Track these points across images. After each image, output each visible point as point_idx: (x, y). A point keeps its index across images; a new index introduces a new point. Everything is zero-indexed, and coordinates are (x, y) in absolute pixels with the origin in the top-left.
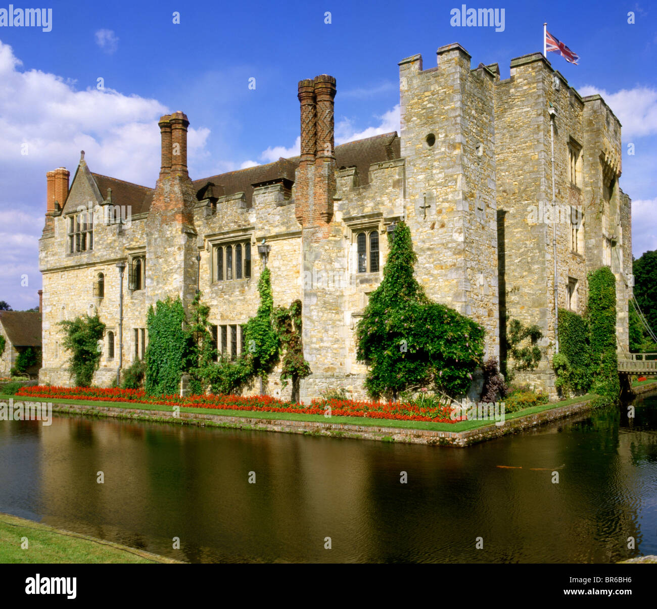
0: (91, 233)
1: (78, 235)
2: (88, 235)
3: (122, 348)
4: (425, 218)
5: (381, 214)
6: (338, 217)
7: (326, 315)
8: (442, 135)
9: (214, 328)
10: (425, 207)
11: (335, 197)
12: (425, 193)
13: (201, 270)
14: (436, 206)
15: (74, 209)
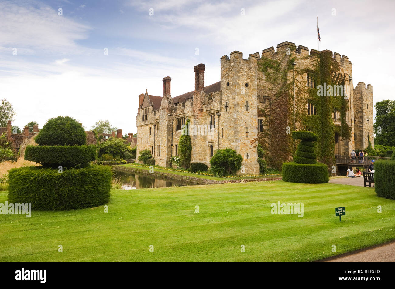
0: (148, 114)
1: (145, 115)
2: (147, 115)
3: (154, 151)
4: (226, 111)
5: (215, 109)
6: (205, 110)
7: (200, 142)
8: (231, 82)
9: (176, 145)
10: (226, 107)
11: (203, 104)
12: (226, 102)
13: (173, 127)
14: (230, 106)
15: (144, 107)
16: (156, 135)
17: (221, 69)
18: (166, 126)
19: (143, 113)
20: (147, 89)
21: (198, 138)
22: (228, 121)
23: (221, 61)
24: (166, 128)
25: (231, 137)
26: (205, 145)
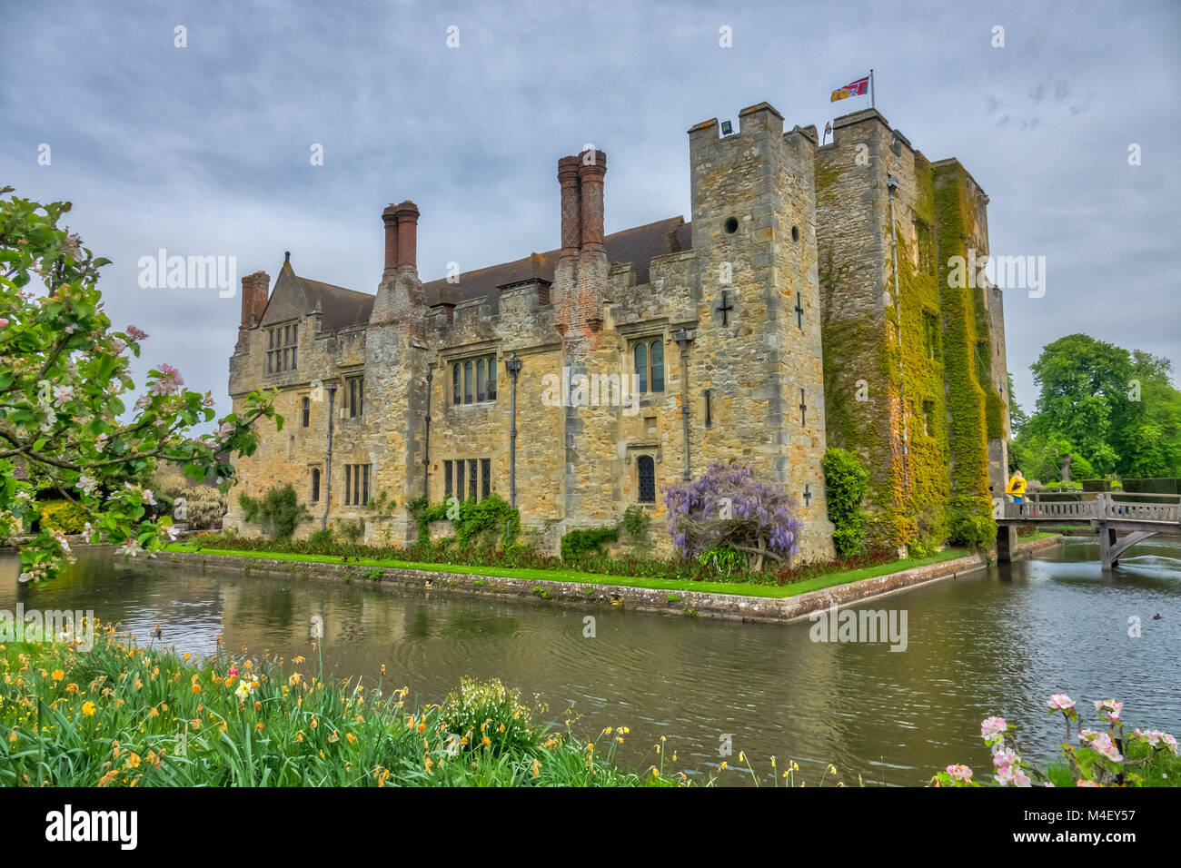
3: (329, 488)
4: (725, 323)
5: (666, 319)
6: (610, 324)
7: (594, 446)
8: (748, 218)
9: (448, 464)
10: (725, 309)
11: (605, 300)
12: (724, 292)
13: (432, 392)
14: (740, 307)
15: (276, 320)
16: (336, 427)
17: (693, 171)
18: (403, 388)
19: (268, 342)
20: (288, 254)
21: (585, 431)
22: (736, 363)
23: (691, 140)
24: (405, 396)
25: (751, 424)
26: (615, 457)
